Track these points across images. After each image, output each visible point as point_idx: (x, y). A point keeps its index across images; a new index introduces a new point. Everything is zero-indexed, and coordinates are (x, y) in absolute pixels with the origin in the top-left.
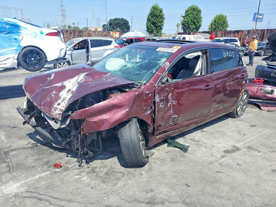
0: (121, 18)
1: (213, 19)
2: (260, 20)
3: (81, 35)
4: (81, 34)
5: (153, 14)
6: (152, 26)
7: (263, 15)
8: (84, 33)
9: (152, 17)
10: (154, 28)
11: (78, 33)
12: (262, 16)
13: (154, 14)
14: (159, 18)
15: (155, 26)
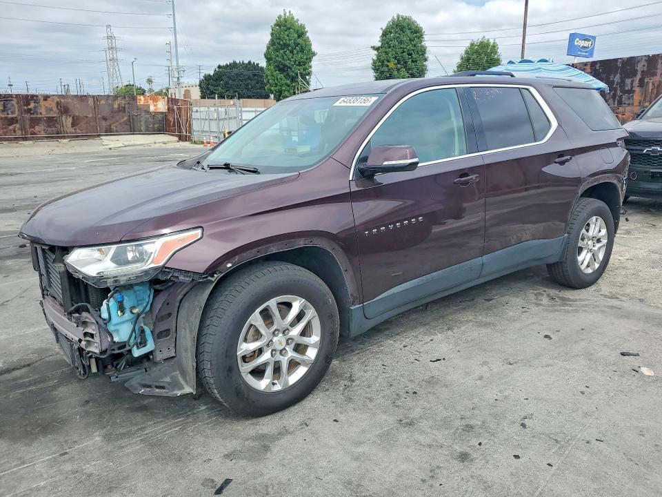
0: (246, 62)
1: (463, 52)
2: (586, 52)
3: (30, 110)
4: (32, 105)
5: (279, 44)
6: (279, 77)
7: (594, 38)
8: (42, 102)
9: (277, 50)
10: (285, 81)
11: (18, 103)
12: (591, 43)
13: (281, 42)
14: (295, 52)
15: (288, 76)
